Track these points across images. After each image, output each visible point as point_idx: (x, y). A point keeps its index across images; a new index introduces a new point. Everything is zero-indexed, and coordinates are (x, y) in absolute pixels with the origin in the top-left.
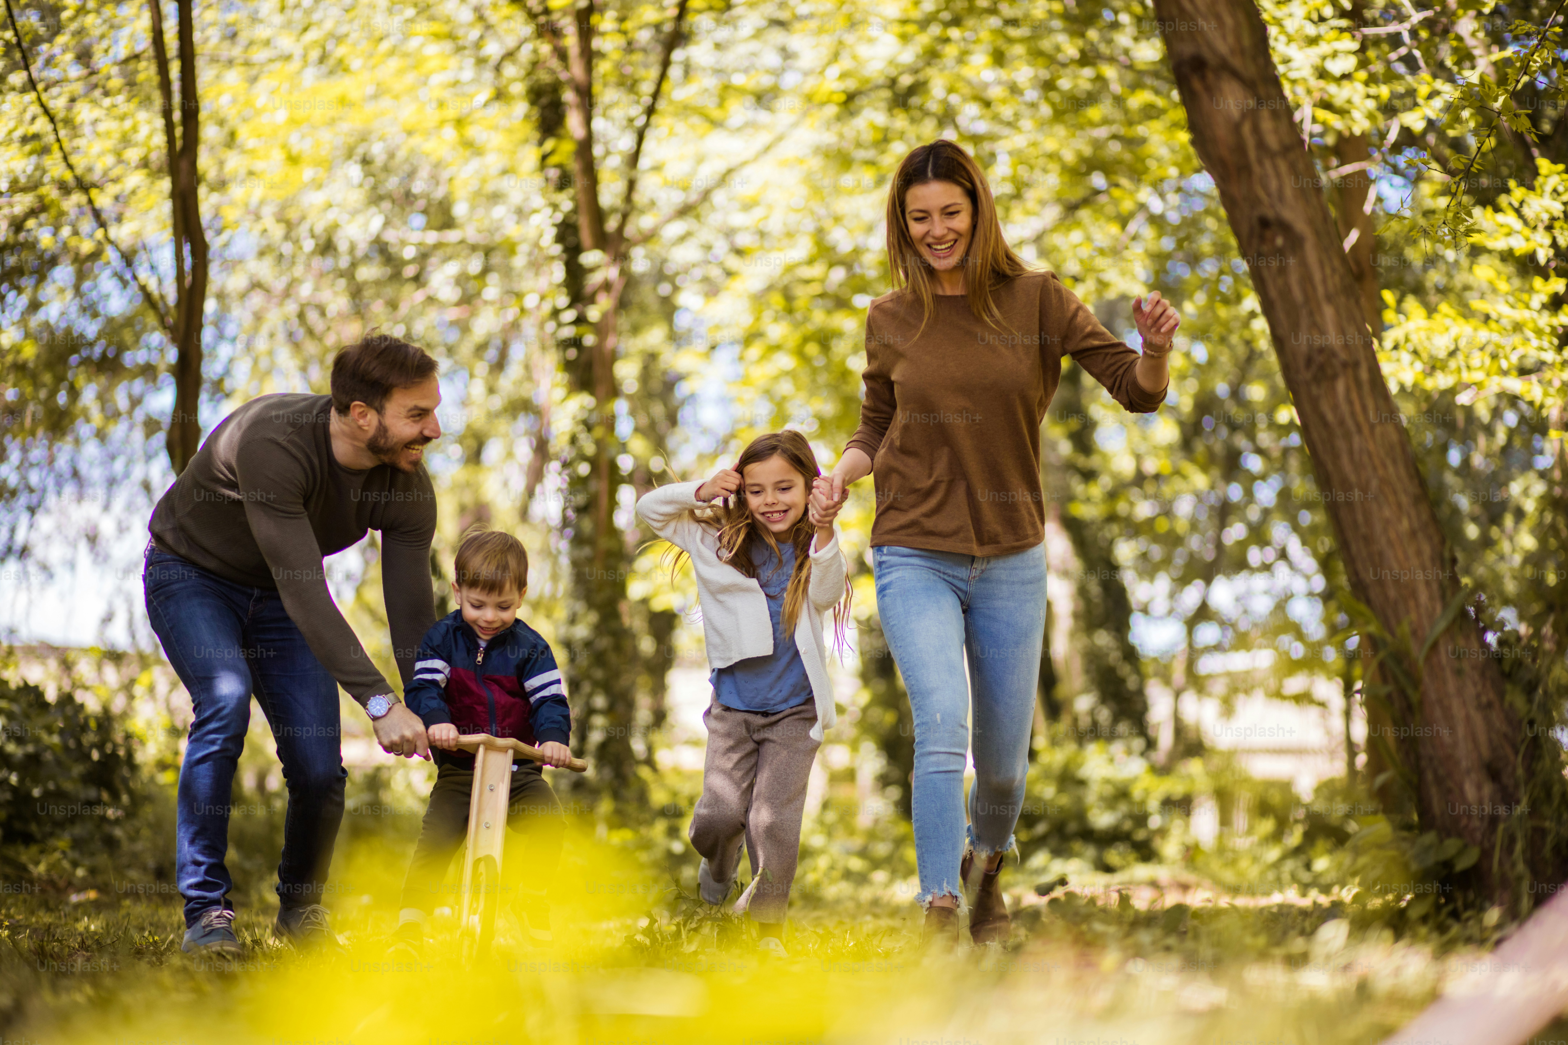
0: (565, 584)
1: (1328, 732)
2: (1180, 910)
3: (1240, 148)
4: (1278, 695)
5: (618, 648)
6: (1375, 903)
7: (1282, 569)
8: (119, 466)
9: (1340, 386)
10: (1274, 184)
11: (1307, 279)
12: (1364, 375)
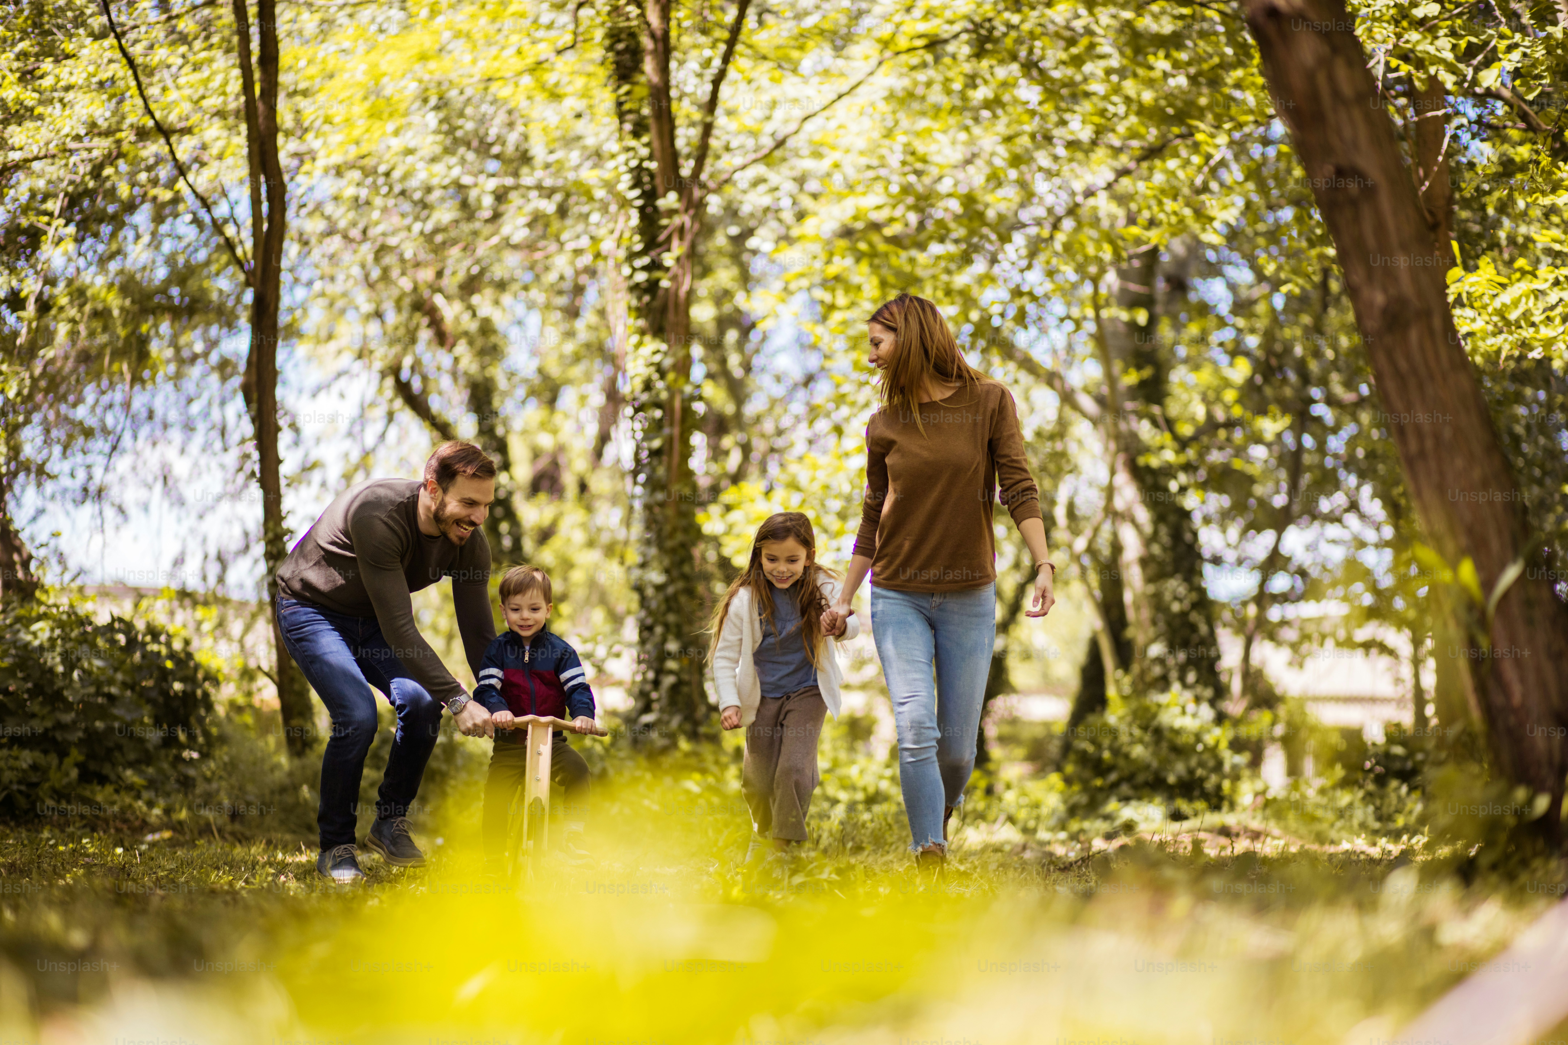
0: (637, 529)
1: (1398, 681)
2: (1249, 857)
3: (1314, 96)
4: (1348, 643)
5: (690, 592)
6: (1444, 851)
7: (1352, 520)
8: (195, 408)
9: (1414, 335)
10: (1347, 133)
11: (1380, 228)
12: (1437, 323)
